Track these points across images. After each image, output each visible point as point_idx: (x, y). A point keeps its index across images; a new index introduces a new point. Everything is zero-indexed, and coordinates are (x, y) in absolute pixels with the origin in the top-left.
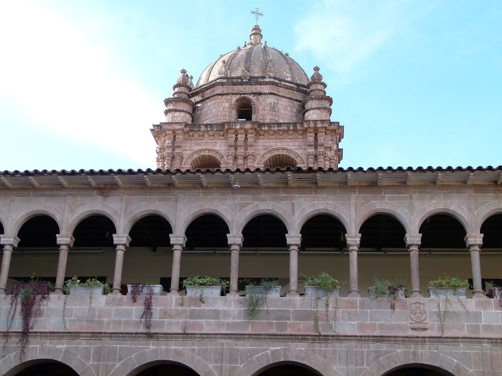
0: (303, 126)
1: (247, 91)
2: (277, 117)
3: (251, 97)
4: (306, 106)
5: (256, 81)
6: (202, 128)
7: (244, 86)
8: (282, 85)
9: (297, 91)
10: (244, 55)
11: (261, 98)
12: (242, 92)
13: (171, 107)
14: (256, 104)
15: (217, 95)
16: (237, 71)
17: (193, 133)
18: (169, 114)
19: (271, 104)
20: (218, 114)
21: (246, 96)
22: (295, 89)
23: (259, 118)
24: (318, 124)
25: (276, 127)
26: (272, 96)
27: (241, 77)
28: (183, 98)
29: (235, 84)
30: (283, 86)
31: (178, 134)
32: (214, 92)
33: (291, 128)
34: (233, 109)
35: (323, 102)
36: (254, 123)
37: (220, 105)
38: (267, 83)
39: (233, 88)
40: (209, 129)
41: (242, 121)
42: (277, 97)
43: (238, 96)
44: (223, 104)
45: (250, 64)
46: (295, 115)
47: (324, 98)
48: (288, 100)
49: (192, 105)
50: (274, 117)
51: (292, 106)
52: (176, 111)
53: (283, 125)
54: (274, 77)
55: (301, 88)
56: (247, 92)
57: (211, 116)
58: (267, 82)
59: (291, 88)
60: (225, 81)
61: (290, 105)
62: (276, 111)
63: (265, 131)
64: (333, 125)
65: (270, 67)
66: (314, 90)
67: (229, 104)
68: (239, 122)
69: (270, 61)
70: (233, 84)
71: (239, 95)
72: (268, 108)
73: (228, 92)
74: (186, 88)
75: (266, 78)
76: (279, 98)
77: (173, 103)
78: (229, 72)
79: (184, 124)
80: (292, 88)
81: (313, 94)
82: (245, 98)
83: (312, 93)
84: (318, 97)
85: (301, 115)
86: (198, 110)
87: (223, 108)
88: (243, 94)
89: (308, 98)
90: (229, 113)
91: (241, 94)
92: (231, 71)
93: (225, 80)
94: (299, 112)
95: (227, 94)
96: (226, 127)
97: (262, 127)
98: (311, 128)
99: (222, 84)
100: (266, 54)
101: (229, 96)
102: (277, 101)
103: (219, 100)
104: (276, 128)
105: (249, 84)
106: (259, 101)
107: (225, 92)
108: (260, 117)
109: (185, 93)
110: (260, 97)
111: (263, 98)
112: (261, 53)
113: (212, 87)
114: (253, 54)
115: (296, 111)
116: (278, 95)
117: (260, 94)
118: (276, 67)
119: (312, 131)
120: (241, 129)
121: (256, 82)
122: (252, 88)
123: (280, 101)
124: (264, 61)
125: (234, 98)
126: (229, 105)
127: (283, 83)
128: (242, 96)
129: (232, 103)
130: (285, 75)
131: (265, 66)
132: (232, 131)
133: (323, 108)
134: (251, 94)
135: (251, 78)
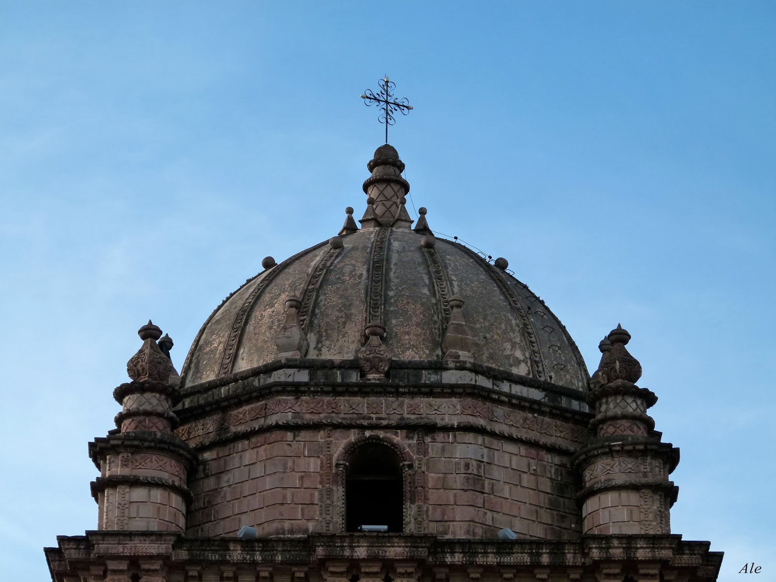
0: (585, 555)
1: (384, 415)
2: (489, 514)
3: (398, 438)
4: (587, 475)
5: (412, 379)
6: (235, 553)
7: (372, 399)
8: (503, 398)
9: (553, 416)
10: (361, 275)
11: (434, 445)
12: (364, 418)
13: (116, 468)
14: (416, 465)
15: (278, 427)
16: (344, 336)
17: (199, 568)
18: (111, 491)
19: (467, 466)
20: (284, 497)
21: (381, 434)
22: (547, 410)
23: (428, 516)
24: (637, 548)
25: (491, 555)
26: (470, 437)
27: (362, 362)
28: (159, 435)
29: (340, 389)
30: (506, 399)
31: (148, 570)
32: (265, 417)
33: (545, 559)
34: (335, 482)
35: (650, 464)
36: (414, 540)
37: (290, 464)
38: (452, 391)
39: (333, 405)
40: (258, 557)
41: (375, 534)
42: (487, 439)
43: (353, 436)
44: (302, 461)
45: (386, 313)
46: (547, 501)
47: (652, 450)
48: (523, 450)
49: (187, 459)
50: (481, 514)
51: (539, 472)
52: (134, 482)
53: (516, 549)
54: (474, 365)
55: (564, 402)
56: (384, 423)
57: (255, 502)
58: (452, 387)
59: (532, 406)
60: (303, 376)
61: (529, 465)
62: (486, 490)
63: (453, 567)
64: (687, 552)
65: (458, 328)
66: (615, 418)
67: (322, 463)
68: (365, 536)
69: (458, 306)
70: (334, 389)
71: (356, 431)
72: (457, 481)
73: (316, 418)
74: (163, 397)
75: (447, 369)
76: (496, 444)
77: (125, 455)
78: (312, 338)
79: (173, 538)
80: (536, 407)
81: (611, 430)
82: (375, 442)
83: (609, 430)
84: (631, 448)
85: (566, 501)
86: (207, 476)
87: (302, 478)
88: (372, 427)
89: (595, 449)
90: (321, 494)
91: (363, 428)
92: (321, 336)
93: (302, 371)
94: (560, 489)
95: (316, 427)
96: (320, 551)
97: (443, 552)
98: (615, 561)
99: (296, 390)
100: (438, 272)
101: (322, 432)
102: (489, 456)
103: (286, 447)
104: (492, 559)
105: (391, 393)
106: (426, 453)
107: (308, 416)
108: (430, 513)
109: (160, 415)
110: (428, 439)
111: (441, 445)
112: (421, 269)
113: (258, 399)
114: (392, 275)
115: (552, 488)
116: (493, 434)
117: (431, 429)
118: (475, 324)
119: (617, 571)
120: (371, 559)
121: (414, 387)
122: (401, 405)
123: (496, 453)
124: (434, 301)
125: (341, 442)
126: (321, 467)
127: (505, 387)
128: (368, 434)
129: (330, 458)
130: (508, 352)
131: (439, 323)
132: (338, 567)
133: (648, 486)
134: (398, 427)
135: (396, 367)
